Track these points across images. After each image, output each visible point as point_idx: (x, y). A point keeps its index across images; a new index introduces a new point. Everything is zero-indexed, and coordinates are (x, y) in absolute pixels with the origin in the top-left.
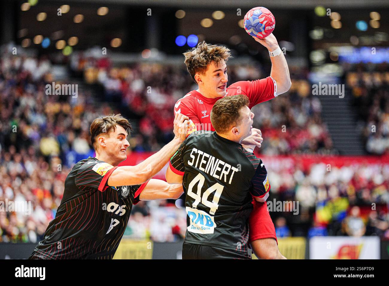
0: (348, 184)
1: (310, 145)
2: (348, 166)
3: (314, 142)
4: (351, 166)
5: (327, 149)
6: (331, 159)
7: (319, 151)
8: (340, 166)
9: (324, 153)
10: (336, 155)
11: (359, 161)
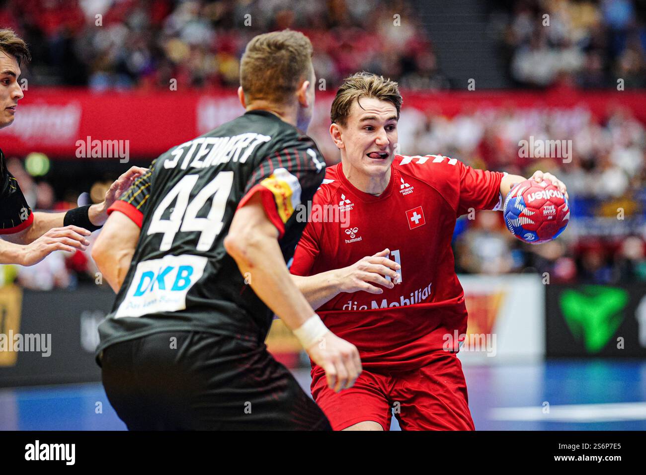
0: (472, 154)
1: (384, 66)
2: (469, 113)
3: (394, 58)
4: (478, 114)
5: (422, 76)
6: (433, 99)
7: (404, 80)
8: (452, 114)
9: (416, 85)
10: (443, 89)
11: (496, 103)
